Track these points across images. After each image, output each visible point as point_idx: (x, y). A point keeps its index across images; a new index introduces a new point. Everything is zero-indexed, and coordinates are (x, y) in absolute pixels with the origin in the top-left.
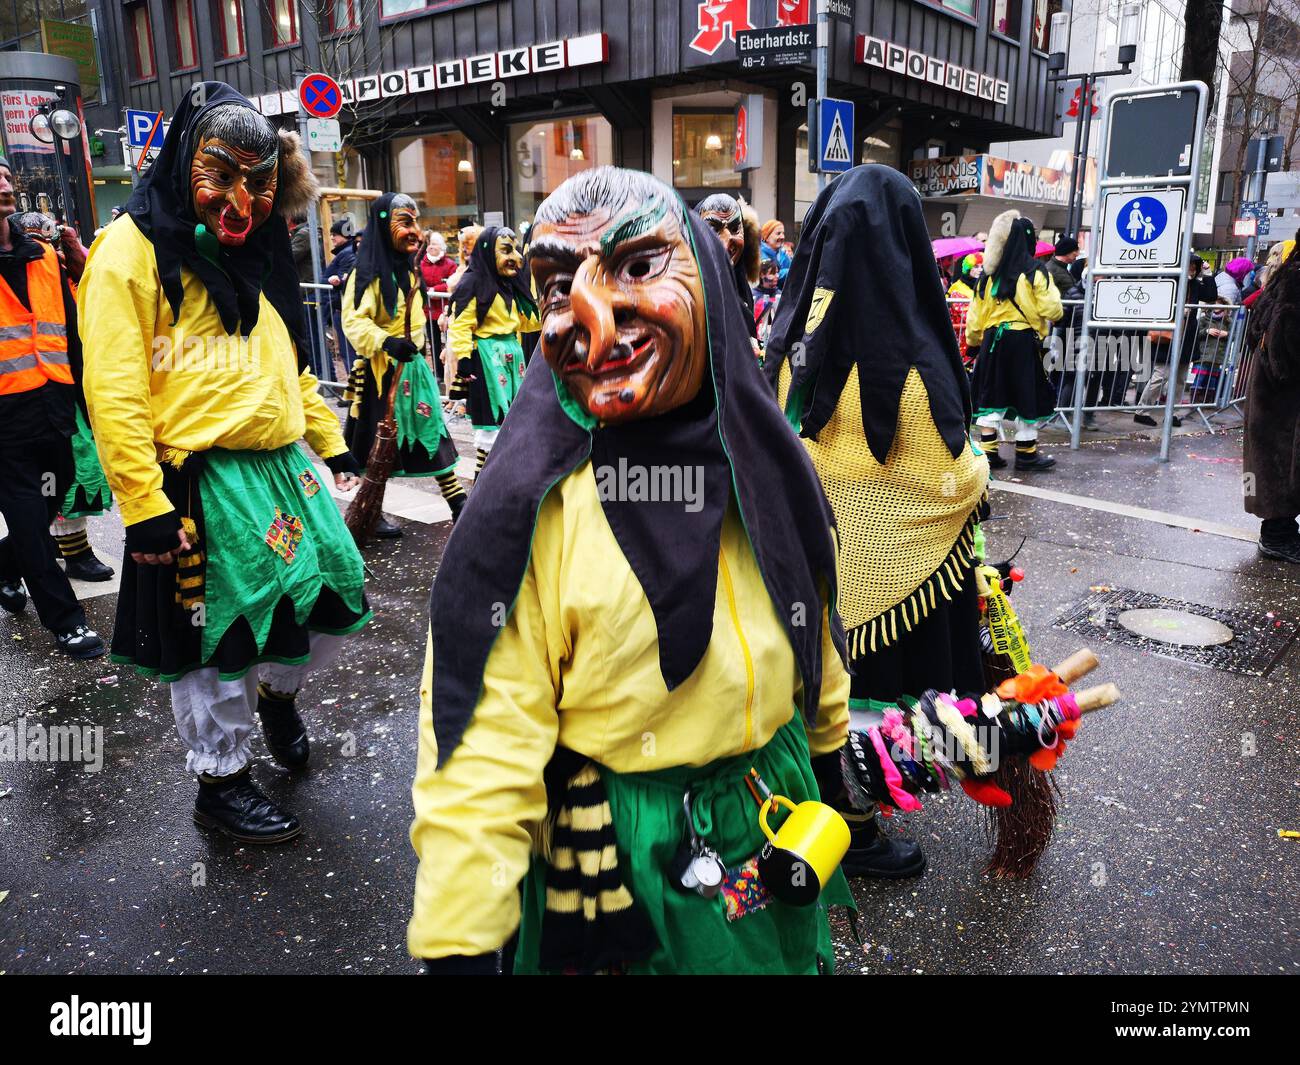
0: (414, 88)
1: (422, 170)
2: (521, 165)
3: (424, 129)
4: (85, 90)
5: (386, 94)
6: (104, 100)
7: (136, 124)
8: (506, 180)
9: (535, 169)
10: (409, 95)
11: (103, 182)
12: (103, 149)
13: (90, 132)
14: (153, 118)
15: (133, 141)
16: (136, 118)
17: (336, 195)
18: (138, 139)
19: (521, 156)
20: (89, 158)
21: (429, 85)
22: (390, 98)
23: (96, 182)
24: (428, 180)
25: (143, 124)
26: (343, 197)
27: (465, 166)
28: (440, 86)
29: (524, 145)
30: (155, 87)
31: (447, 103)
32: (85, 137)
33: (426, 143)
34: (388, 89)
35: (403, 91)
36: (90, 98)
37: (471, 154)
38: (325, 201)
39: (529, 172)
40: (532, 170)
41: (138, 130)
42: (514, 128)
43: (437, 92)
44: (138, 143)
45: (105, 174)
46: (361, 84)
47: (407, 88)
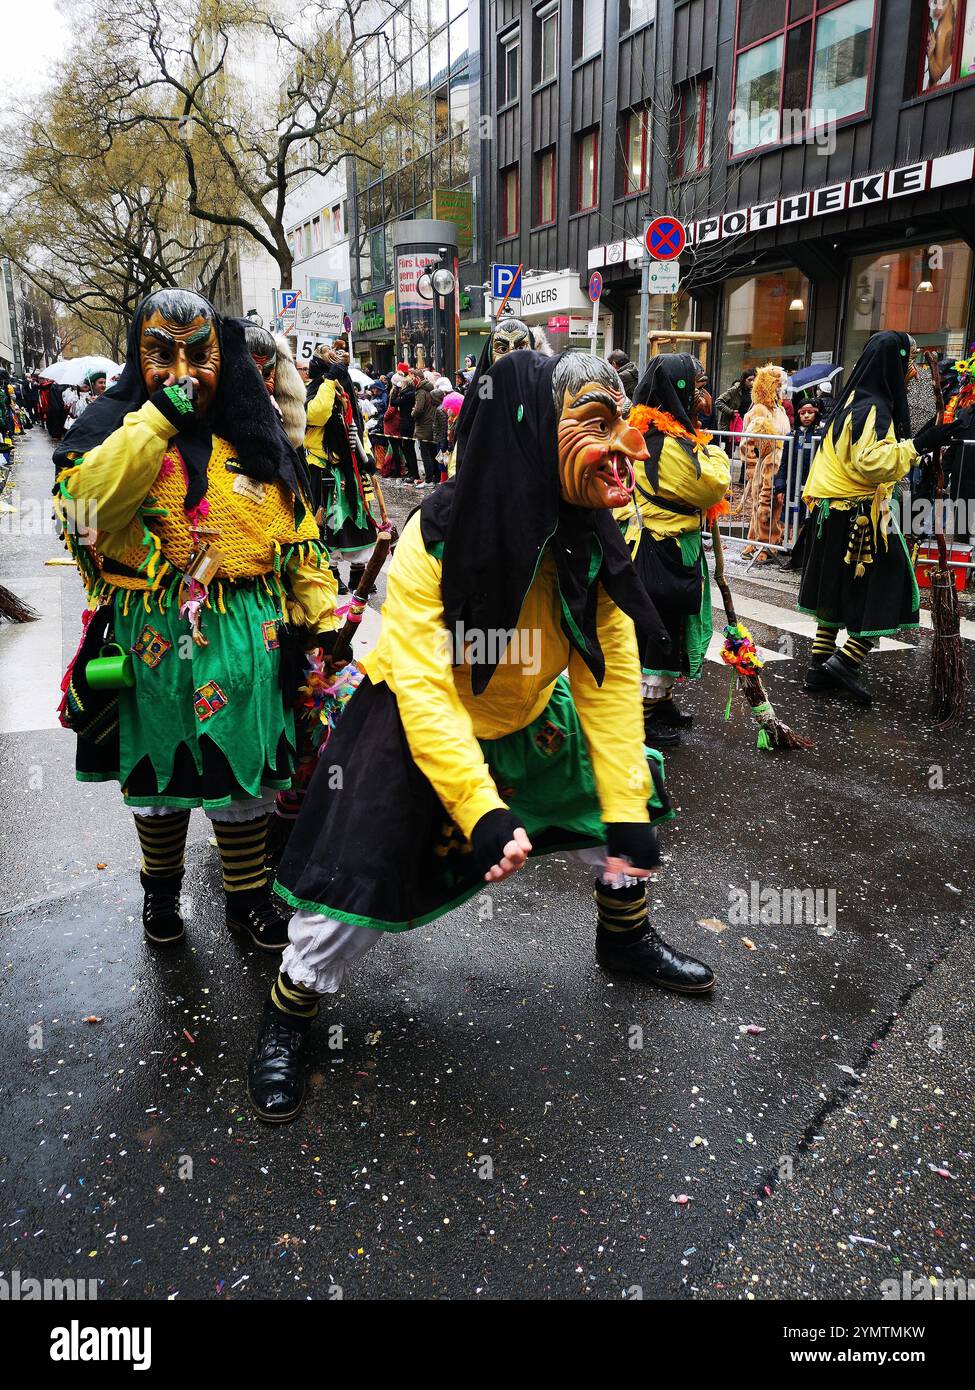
0: (755, 225)
1: (752, 311)
2: (859, 302)
3: (758, 268)
4: (461, 251)
5: (725, 234)
6: (475, 260)
7: (500, 277)
8: (841, 317)
9: (875, 304)
10: (750, 234)
11: (466, 334)
12: (469, 303)
13: (461, 288)
14: (514, 270)
15: (496, 294)
16: (501, 272)
17: (666, 337)
18: (500, 291)
19: (860, 291)
20: (458, 312)
21: (771, 222)
22: (730, 238)
23: (461, 334)
24: (756, 322)
25: (505, 277)
26: (673, 339)
27: (797, 304)
28: (782, 222)
29: (865, 280)
30: (516, 244)
31: (788, 239)
32: (457, 292)
33: (759, 284)
34: (729, 229)
35: (744, 230)
36: (462, 259)
37: (805, 291)
38: (656, 343)
39: (865, 309)
40: (870, 306)
41: (501, 282)
42: (857, 261)
43: (778, 228)
44: (500, 295)
45: (471, 326)
46: (703, 226)
47: (748, 227)
